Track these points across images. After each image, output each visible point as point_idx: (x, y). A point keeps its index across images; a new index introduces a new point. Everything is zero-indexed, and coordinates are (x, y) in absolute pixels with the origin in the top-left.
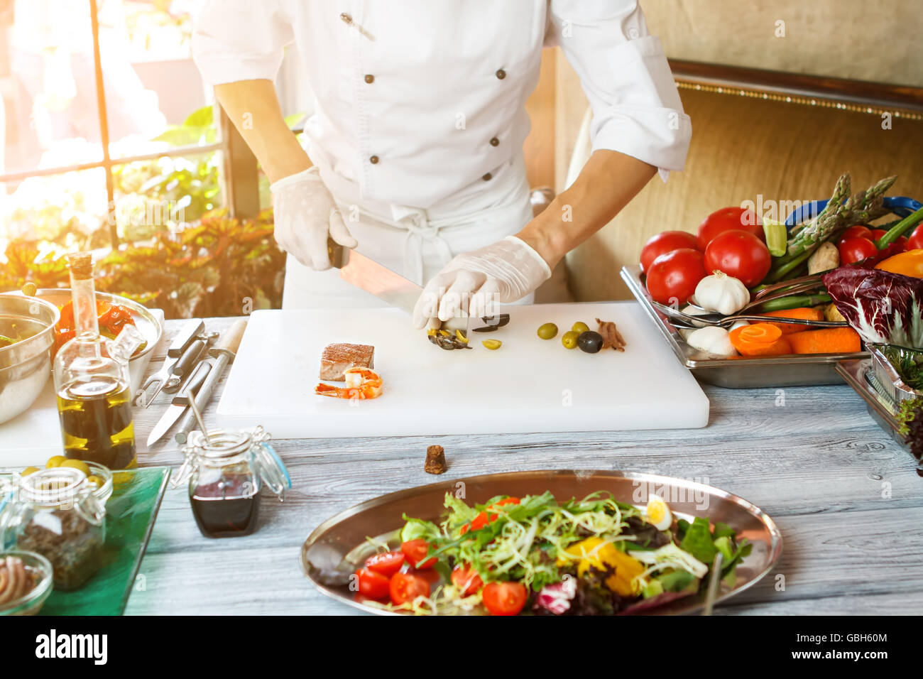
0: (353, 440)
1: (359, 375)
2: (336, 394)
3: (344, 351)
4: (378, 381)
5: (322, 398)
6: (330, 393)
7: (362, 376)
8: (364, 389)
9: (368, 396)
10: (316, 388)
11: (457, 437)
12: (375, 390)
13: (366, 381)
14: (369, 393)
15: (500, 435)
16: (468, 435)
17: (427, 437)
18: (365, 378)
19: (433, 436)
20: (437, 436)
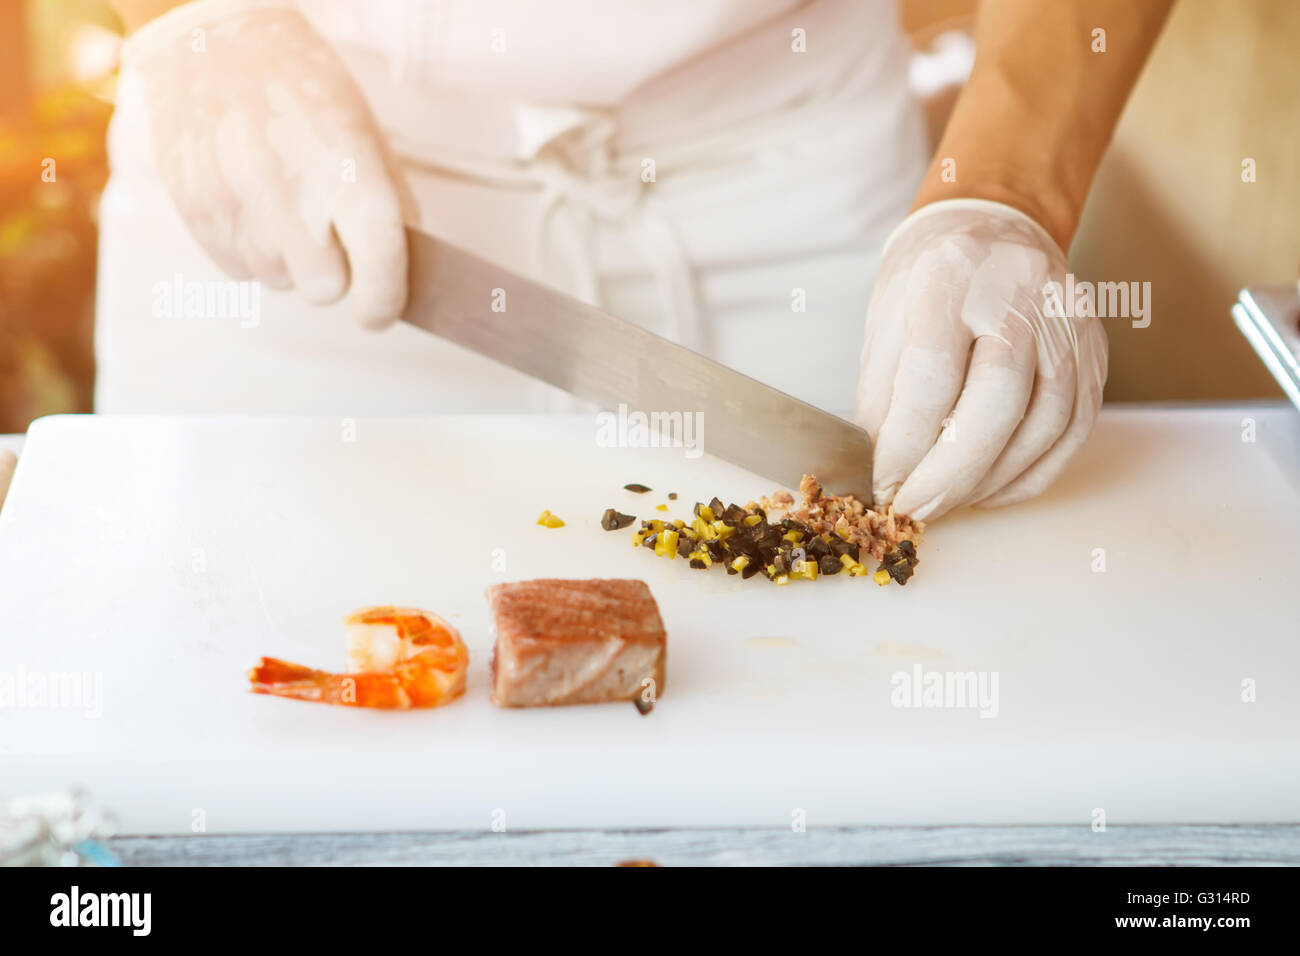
0: (370, 839)
1: (390, 631)
2: (316, 693)
3: (564, 603)
4: (452, 651)
5: (276, 705)
6: (298, 687)
7: (401, 634)
8: (407, 675)
9: (420, 700)
10: (252, 674)
11: (705, 836)
12: (444, 682)
13: (413, 651)
14: (424, 688)
15: (844, 829)
16: (741, 830)
17: (609, 832)
18: (408, 640)
19: (626, 832)
20: (639, 831)
